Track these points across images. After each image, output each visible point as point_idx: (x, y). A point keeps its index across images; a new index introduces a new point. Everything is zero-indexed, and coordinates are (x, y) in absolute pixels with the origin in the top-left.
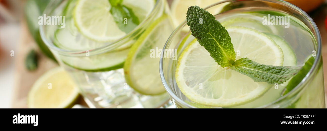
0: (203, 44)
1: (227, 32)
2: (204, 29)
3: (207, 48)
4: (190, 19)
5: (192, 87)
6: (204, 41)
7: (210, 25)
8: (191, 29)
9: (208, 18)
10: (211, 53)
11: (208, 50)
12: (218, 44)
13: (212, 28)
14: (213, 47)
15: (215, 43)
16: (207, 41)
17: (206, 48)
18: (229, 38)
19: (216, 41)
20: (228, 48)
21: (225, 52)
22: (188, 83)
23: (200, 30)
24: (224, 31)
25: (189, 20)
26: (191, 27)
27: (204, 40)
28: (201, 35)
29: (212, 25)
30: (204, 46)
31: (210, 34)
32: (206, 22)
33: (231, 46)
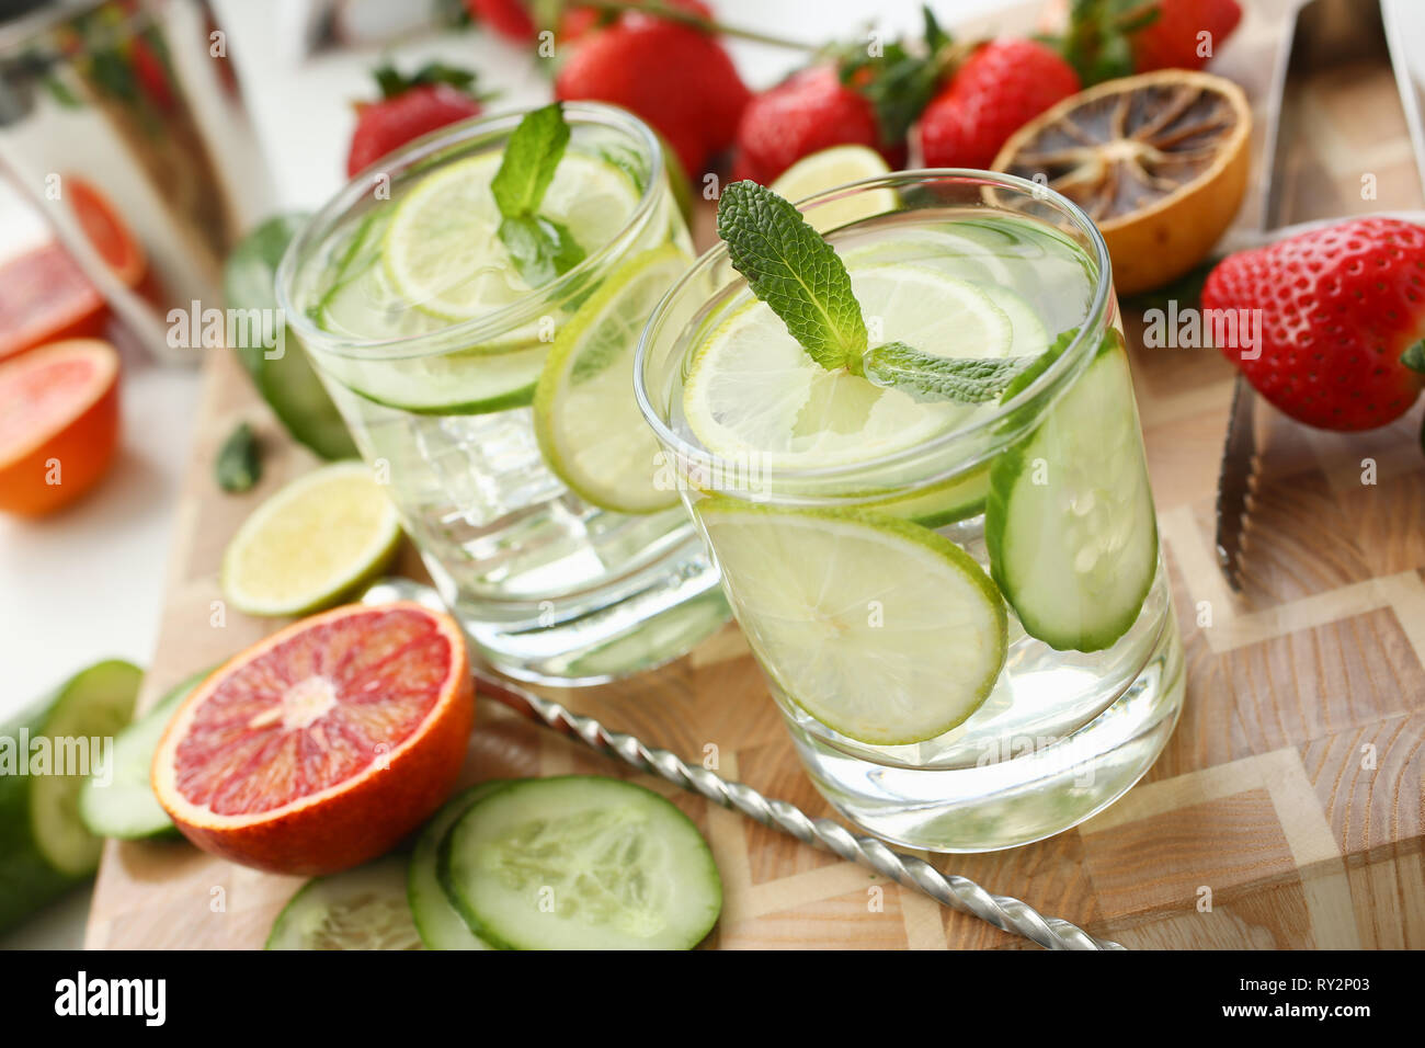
0: (767, 296)
1: (839, 260)
2: (770, 250)
3: (778, 309)
4: (727, 220)
5: (730, 426)
6: (767, 285)
7: (785, 235)
8: (731, 250)
9: (779, 214)
10: (790, 324)
11: (780, 313)
12: (812, 295)
13: (794, 244)
14: (795, 303)
15: (802, 293)
16: (778, 283)
17: (774, 309)
18: (847, 280)
19: (804, 286)
20: (842, 310)
21: (834, 322)
22: (719, 418)
23: (755, 251)
24: (831, 258)
25: (725, 224)
26: (732, 242)
27: (767, 282)
28: (759, 268)
29: (791, 236)
30: (769, 301)
31: (786, 264)
32: (775, 227)
33: (853, 306)
